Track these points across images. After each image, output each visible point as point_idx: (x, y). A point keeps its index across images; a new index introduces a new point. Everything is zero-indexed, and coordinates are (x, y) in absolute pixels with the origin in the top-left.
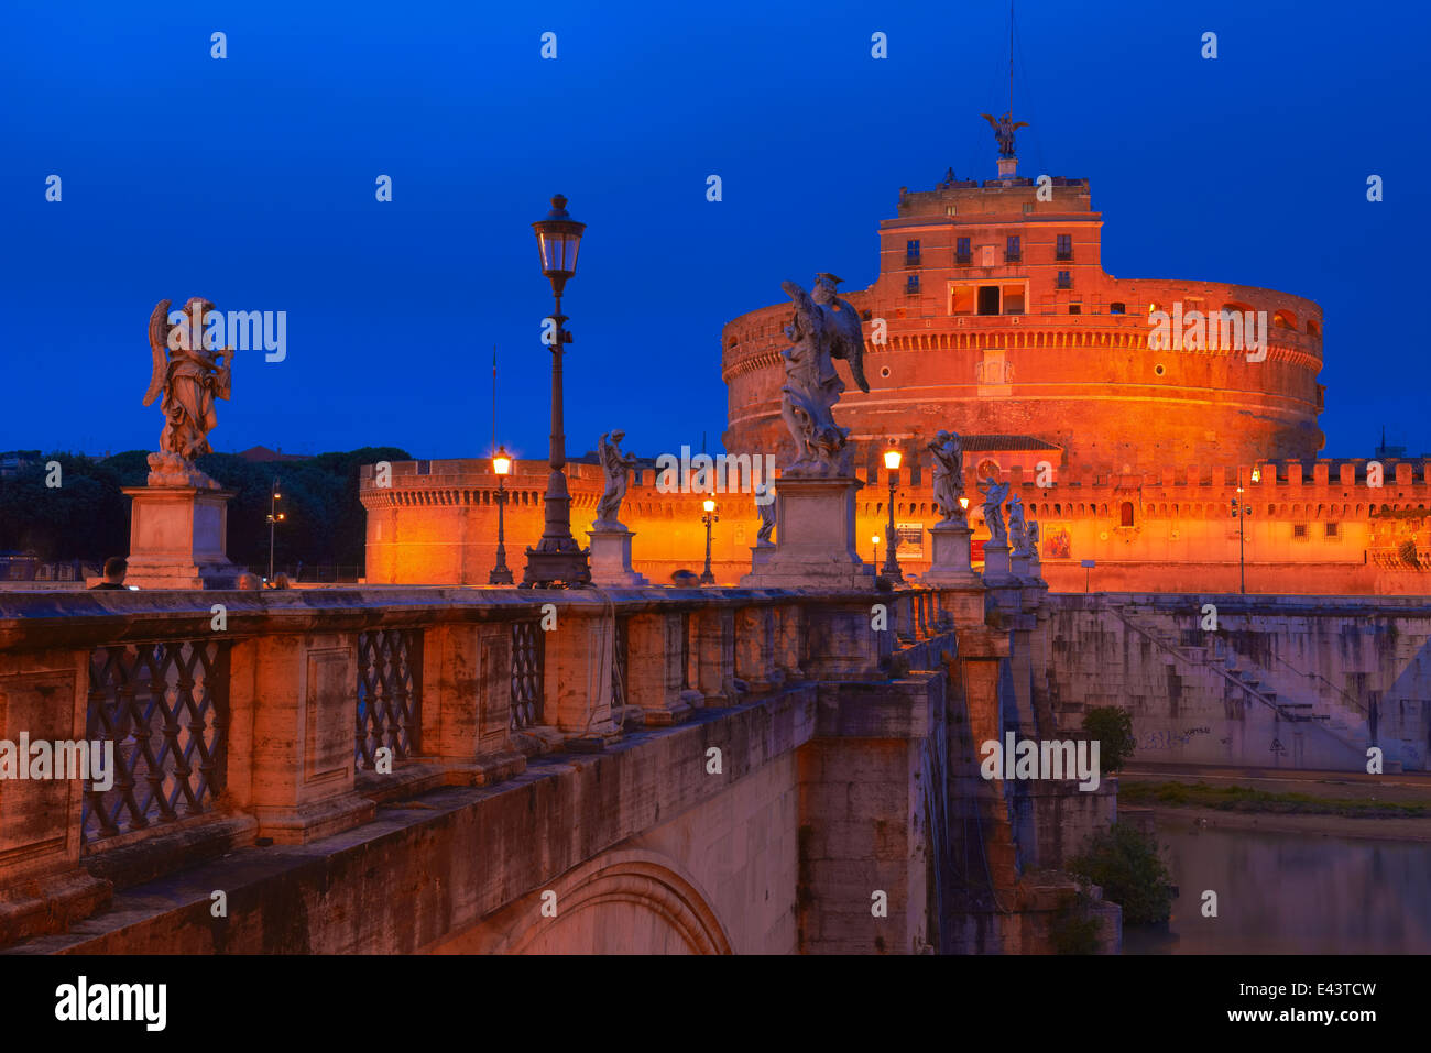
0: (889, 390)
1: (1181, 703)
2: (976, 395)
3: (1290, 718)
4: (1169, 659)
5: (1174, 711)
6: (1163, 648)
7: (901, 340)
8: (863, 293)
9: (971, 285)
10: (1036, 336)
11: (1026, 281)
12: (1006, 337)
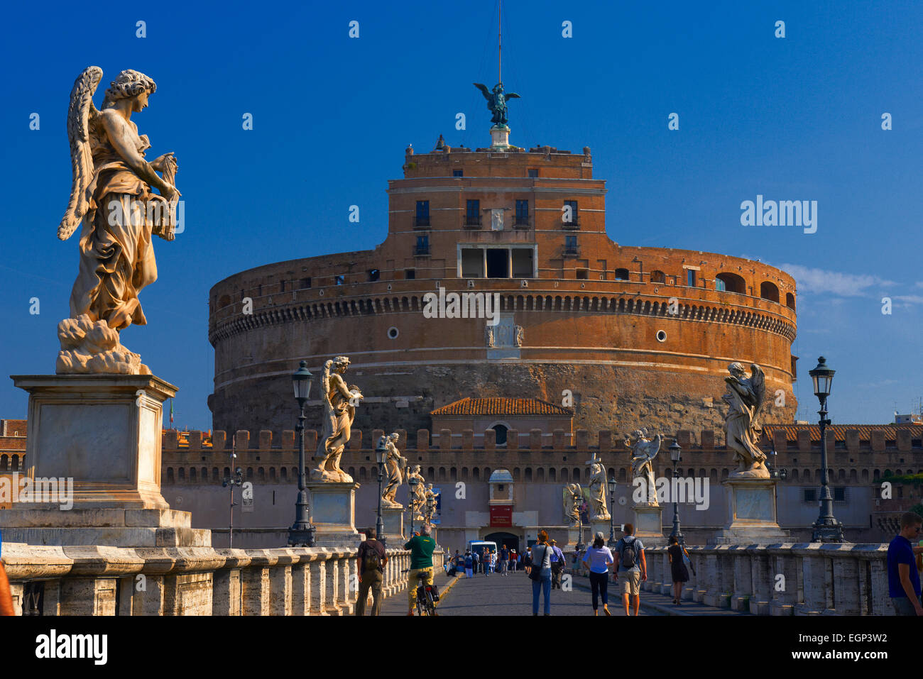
0: (396, 351)
2: (486, 358)
7: (410, 301)
8: (370, 252)
9: (480, 247)
10: (545, 300)
11: (534, 244)
12: (515, 300)
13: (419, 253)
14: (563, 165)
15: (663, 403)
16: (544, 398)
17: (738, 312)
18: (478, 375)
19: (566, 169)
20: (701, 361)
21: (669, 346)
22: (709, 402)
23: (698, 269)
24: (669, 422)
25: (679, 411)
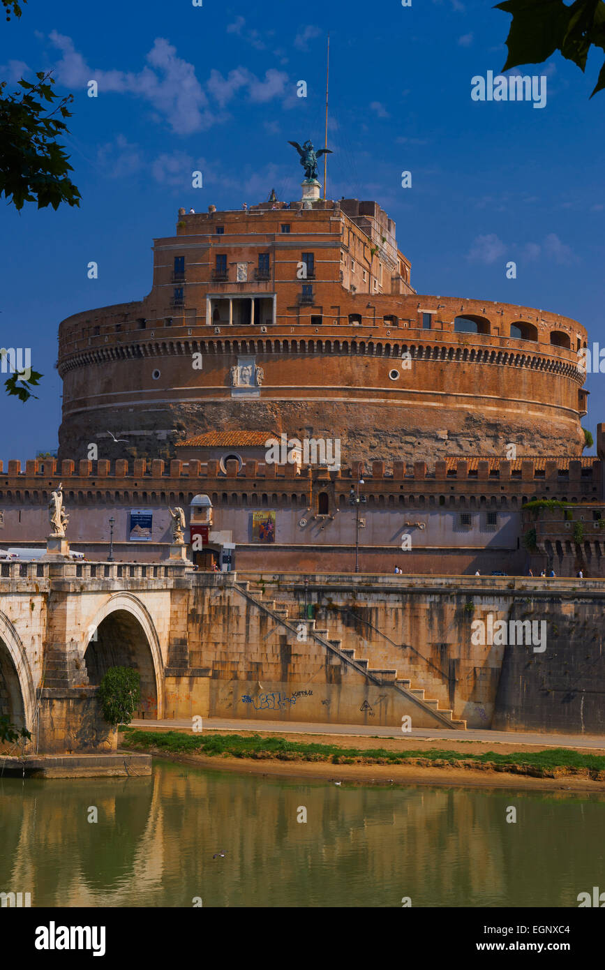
0: (158, 390)
1: (290, 669)
2: (231, 396)
3: (376, 683)
4: (282, 631)
5: (285, 676)
6: (279, 621)
7: (168, 346)
8: (139, 303)
9: (226, 297)
10: (282, 343)
11: (274, 294)
12: (256, 344)
13: (176, 303)
14: (313, 219)
15: (394, 436)
16: (279, 431)
17: (480, 351)
18: (224, 411)
19: (316, 223)
20: (436, 397)
21: (403, 383)
22: (443, 434)
23: (435, 312)
24: (400, 453)
25: (411, 443)
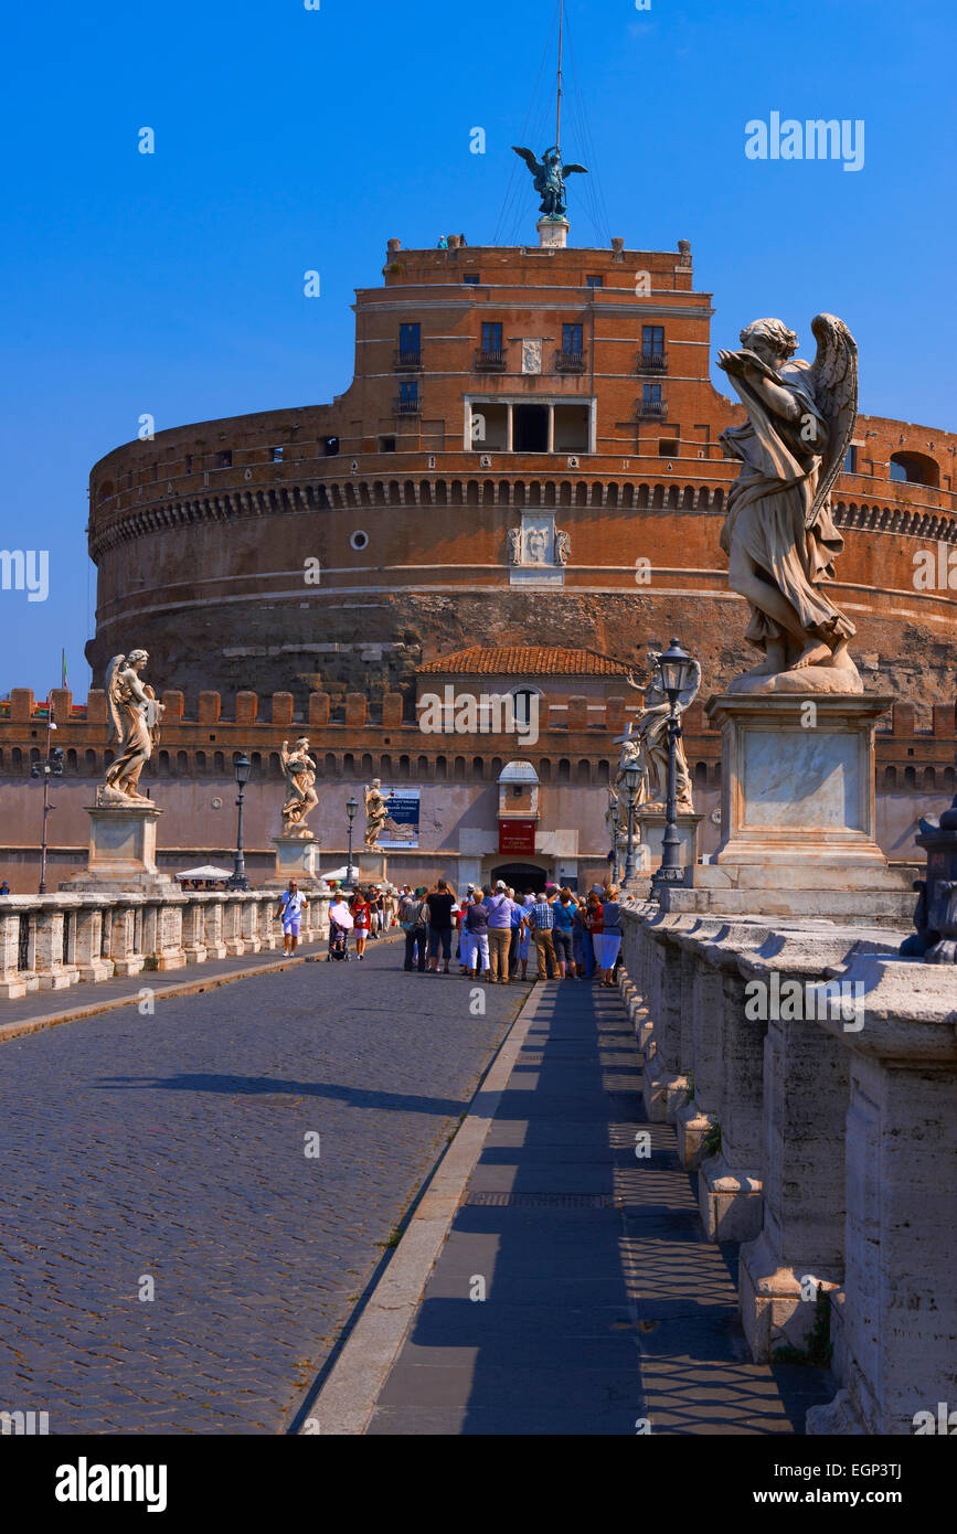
0: (364, 569)
2: (508, 582)
7: (386, 488)
8: (322, 409)
9: (502, 400)
10: (606, 489)
11: (591, 398)
12: (558, 488)
13: (403, 409)
14: (643, 269)
16: (601, 648)
17: (926, 517)
18: (495, 611)
20: (862, 595)
22: (872, 661)
23: (862, 443)
